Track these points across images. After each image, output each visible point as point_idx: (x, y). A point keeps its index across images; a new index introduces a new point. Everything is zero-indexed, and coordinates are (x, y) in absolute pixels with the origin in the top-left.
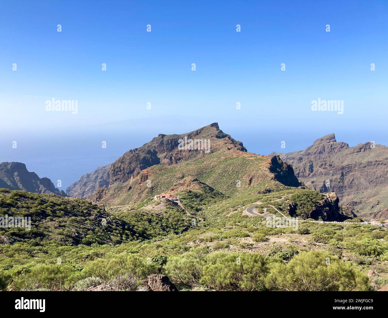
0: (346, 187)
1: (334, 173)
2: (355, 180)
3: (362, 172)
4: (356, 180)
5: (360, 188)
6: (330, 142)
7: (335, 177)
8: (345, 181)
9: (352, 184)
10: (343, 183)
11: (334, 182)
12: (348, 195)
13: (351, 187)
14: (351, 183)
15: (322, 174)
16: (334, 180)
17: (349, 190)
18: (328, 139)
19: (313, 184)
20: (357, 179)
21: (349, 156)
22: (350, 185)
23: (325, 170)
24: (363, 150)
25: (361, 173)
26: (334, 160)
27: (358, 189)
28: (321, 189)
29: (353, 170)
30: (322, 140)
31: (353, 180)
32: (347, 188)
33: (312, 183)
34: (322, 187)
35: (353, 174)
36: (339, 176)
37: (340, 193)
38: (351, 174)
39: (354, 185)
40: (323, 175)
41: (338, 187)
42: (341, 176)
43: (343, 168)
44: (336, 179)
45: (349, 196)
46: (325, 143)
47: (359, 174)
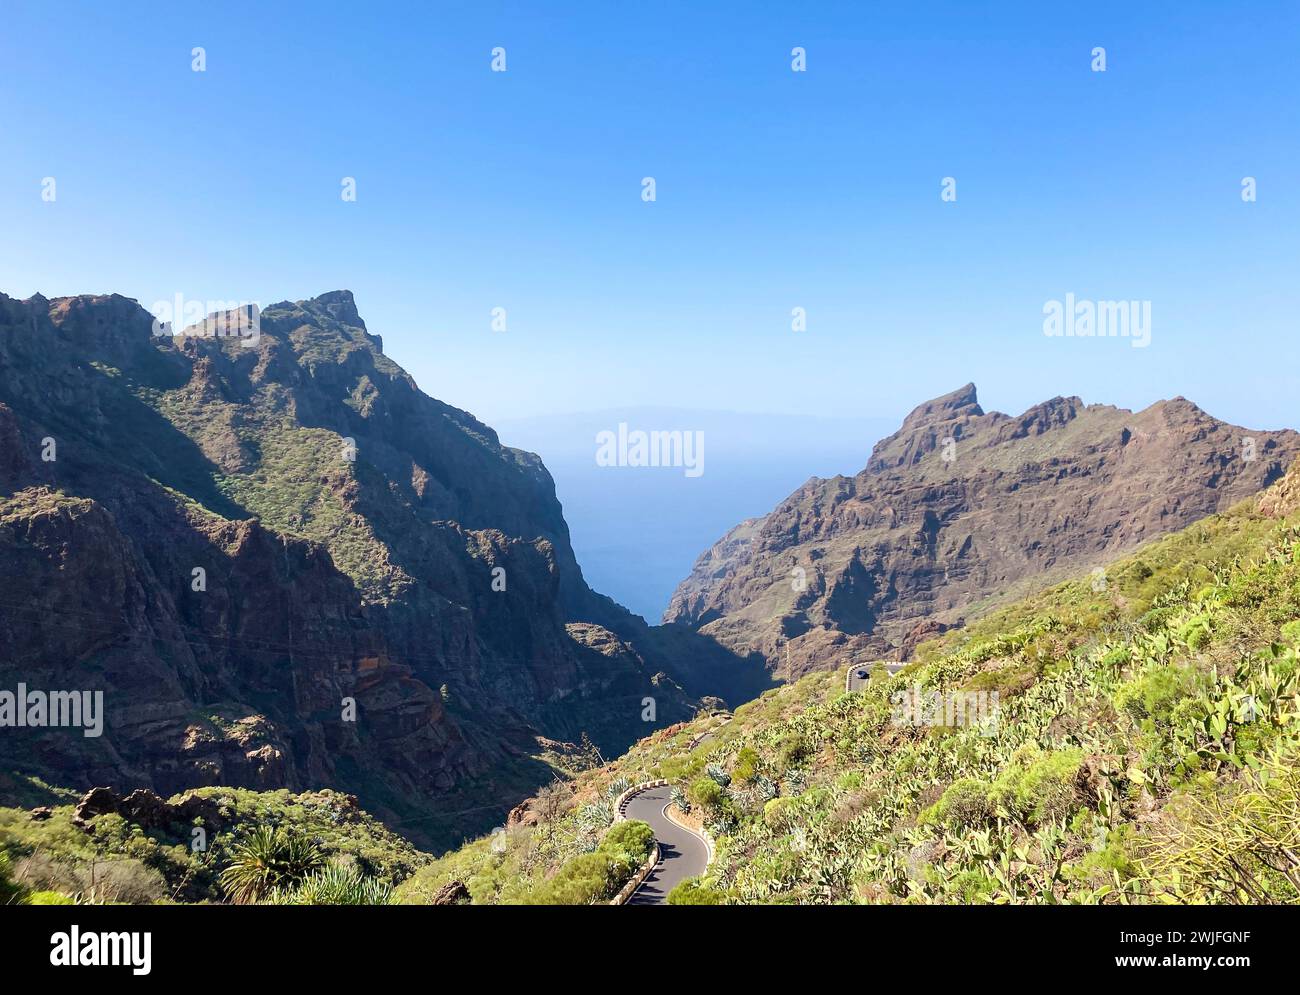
0: (942, 573)
1: (899, 514)
2: (977, 542)
3: (1001, 511)
4: (980, 542)
5: (993, 576)
6: (955, 416)
7: (898, 533)
8: (941, 549)
9: (966, 561)
10: (933, 555)
11: (895, 552)
12: (951, 607)
13: (963, 573)
14: (962, 554)
15: (855, 521)
16: (894, 543)
17: (954, 584)
18: (949, 407)
19: (816, 562)
20: (983, 538)
21: (984, 453)
22: (959, 563)
23: (868, 506)
24: (1034, 428)
25: (998, 513)
26: (930, 471)
27: (985, 580)
28: (841, 579)
29: (969, 501)
30: (929, 410)
31: (968, 543)
32: (947, 575)
33: (813, 560)
34: (846, 573)
35: (968, 520)
36: (918, 526)
37: (918, 599)
38: (963, 517)
39: (973, 565)
40: (861, 526)
41: (911, 571)
42: (924, 529)
43: (932, 496)
44: (904, 539)
45: (953, 610)
46: (936, 420)
47: (991, 516)
